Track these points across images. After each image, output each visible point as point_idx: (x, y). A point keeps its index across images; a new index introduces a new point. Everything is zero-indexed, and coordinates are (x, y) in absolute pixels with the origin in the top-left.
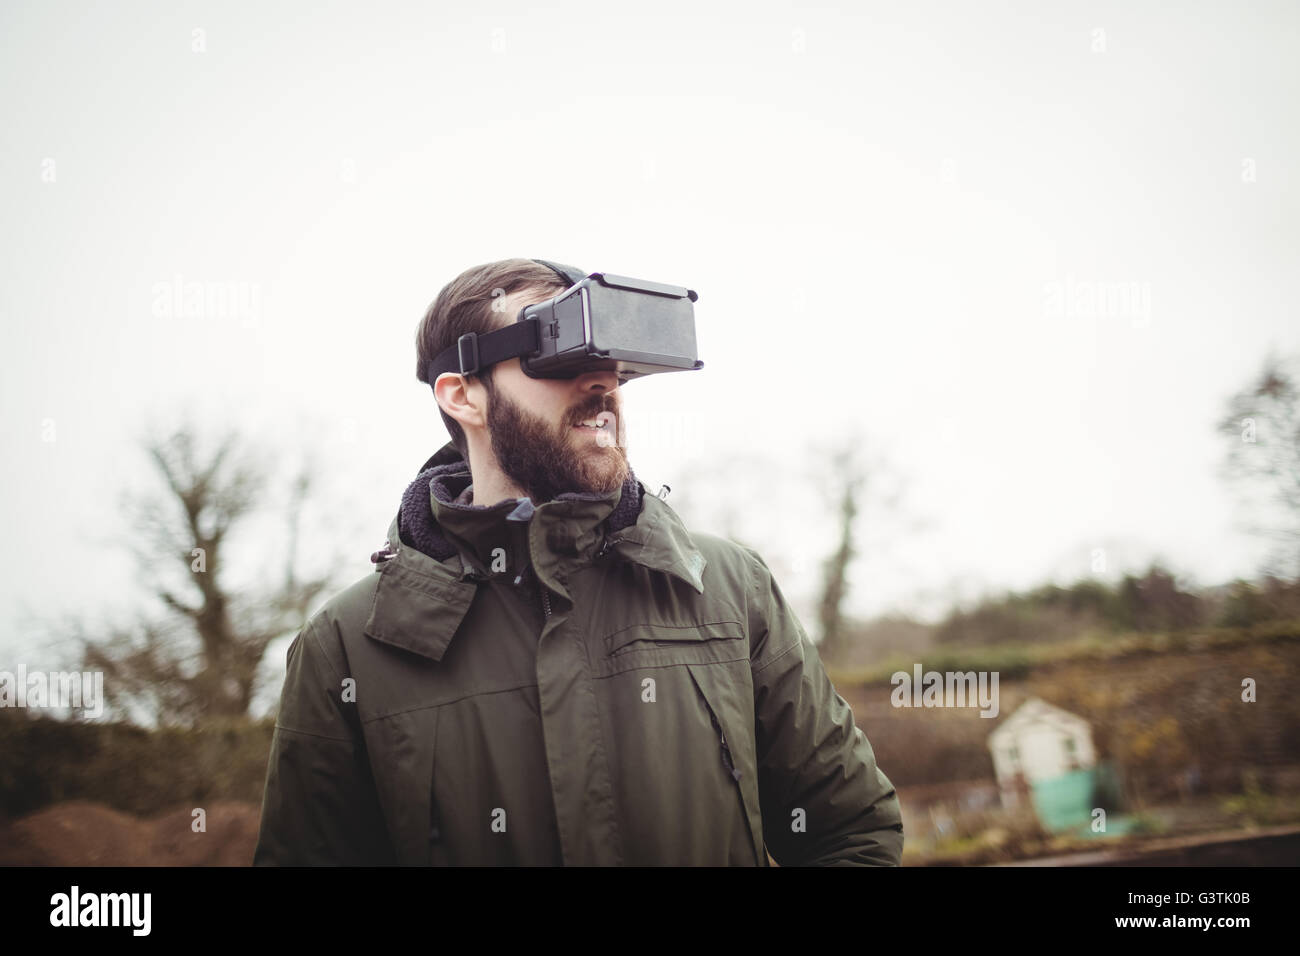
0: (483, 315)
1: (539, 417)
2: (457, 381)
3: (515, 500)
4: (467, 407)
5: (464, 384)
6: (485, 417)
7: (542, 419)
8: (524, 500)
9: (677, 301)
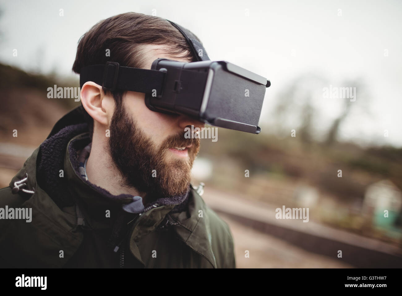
0: (128, 52)
1: (148, 137)
2: (97, 90)
3: (132, 196)
4: (99, 110)
5: (102, 93)
6: (110, 121)
7: (149, 139)
8: (138, 198)
9: (258, 86)
